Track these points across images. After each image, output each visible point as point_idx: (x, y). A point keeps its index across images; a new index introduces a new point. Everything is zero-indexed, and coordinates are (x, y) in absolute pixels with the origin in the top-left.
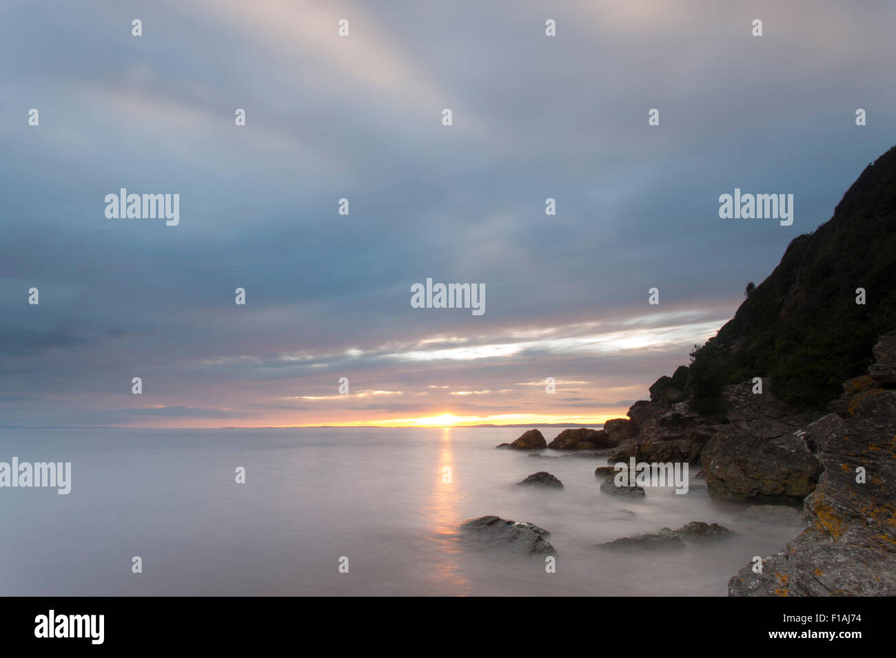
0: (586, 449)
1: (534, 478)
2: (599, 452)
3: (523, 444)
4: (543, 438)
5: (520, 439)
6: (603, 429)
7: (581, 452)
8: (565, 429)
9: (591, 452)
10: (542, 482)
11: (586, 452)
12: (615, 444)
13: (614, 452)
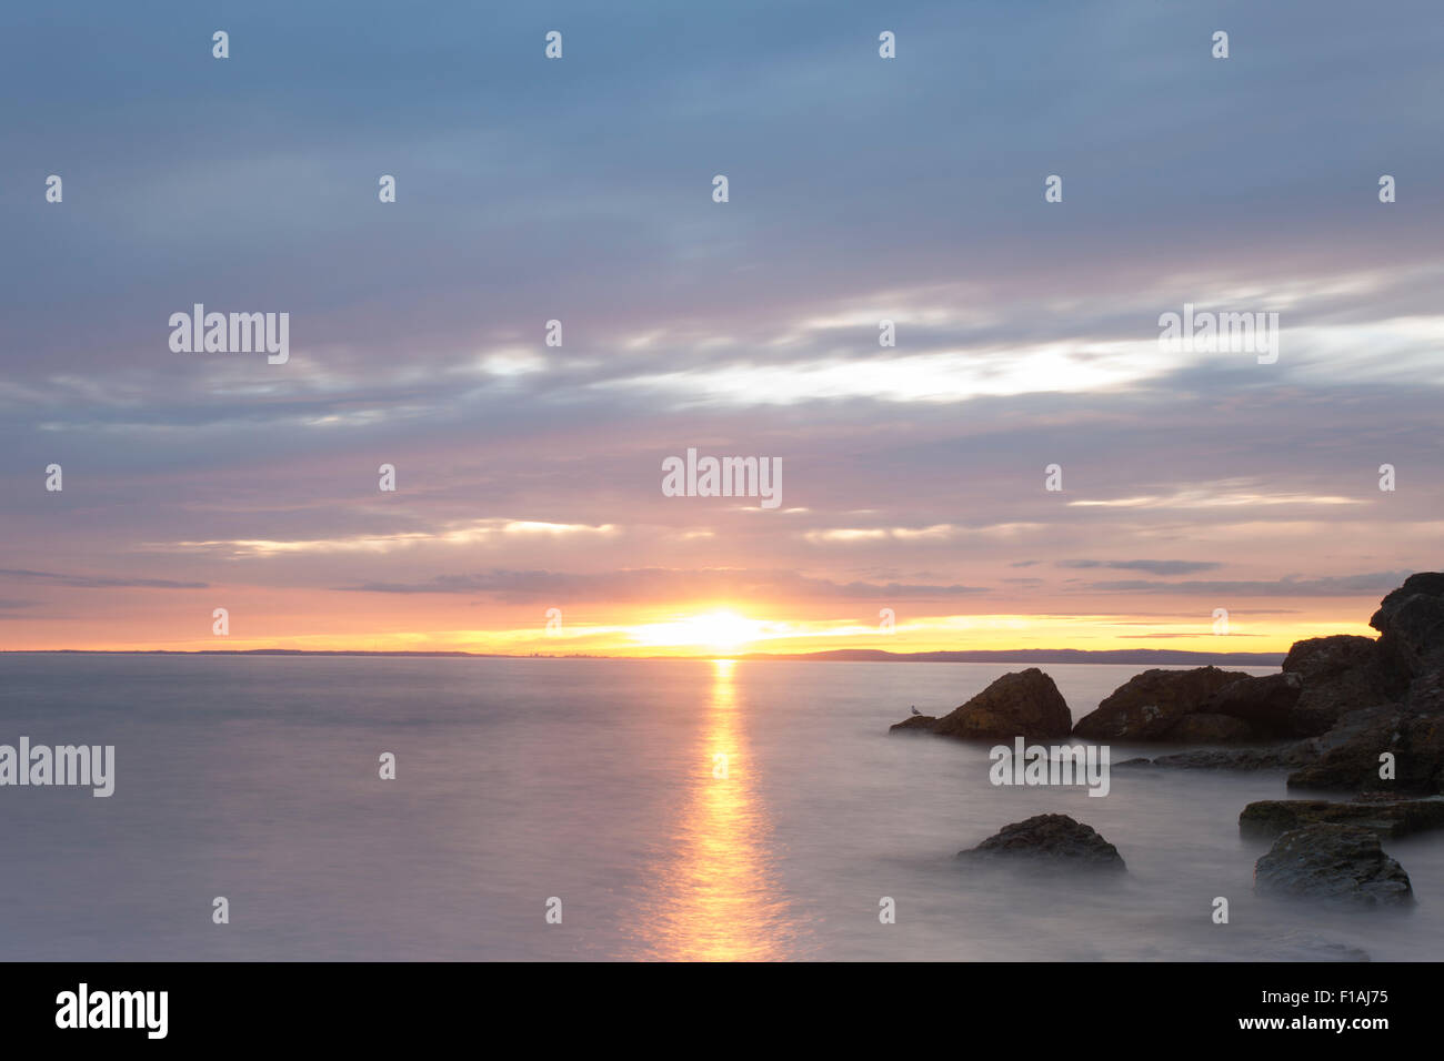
0: (1211, 740)
1: (1021, 835)
2: (1261, 752)
3: (985, 720)
4: (1060, 700)
5: (975, 703)
6: (1279, 670)
7: (1191, 751)
8: (1140, 669)
9: (1232, 752)
10: (1049, 848)
11: (1212, 750)
12: (1319, 724)
13: (1312, 751)
